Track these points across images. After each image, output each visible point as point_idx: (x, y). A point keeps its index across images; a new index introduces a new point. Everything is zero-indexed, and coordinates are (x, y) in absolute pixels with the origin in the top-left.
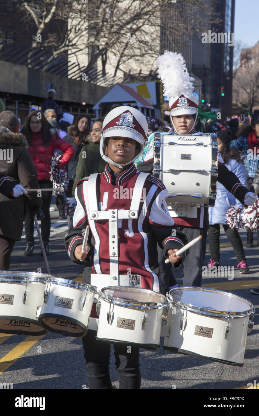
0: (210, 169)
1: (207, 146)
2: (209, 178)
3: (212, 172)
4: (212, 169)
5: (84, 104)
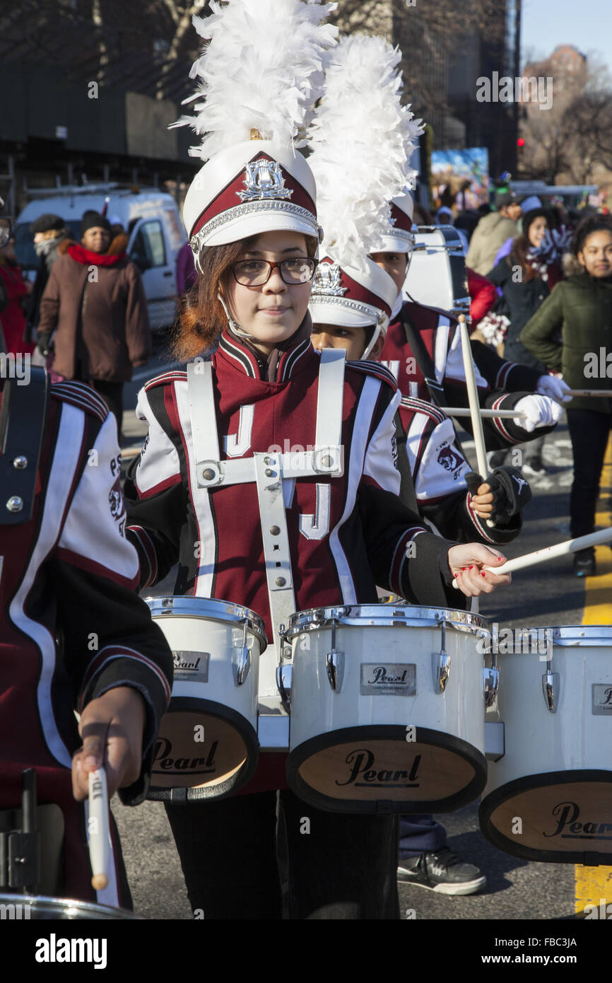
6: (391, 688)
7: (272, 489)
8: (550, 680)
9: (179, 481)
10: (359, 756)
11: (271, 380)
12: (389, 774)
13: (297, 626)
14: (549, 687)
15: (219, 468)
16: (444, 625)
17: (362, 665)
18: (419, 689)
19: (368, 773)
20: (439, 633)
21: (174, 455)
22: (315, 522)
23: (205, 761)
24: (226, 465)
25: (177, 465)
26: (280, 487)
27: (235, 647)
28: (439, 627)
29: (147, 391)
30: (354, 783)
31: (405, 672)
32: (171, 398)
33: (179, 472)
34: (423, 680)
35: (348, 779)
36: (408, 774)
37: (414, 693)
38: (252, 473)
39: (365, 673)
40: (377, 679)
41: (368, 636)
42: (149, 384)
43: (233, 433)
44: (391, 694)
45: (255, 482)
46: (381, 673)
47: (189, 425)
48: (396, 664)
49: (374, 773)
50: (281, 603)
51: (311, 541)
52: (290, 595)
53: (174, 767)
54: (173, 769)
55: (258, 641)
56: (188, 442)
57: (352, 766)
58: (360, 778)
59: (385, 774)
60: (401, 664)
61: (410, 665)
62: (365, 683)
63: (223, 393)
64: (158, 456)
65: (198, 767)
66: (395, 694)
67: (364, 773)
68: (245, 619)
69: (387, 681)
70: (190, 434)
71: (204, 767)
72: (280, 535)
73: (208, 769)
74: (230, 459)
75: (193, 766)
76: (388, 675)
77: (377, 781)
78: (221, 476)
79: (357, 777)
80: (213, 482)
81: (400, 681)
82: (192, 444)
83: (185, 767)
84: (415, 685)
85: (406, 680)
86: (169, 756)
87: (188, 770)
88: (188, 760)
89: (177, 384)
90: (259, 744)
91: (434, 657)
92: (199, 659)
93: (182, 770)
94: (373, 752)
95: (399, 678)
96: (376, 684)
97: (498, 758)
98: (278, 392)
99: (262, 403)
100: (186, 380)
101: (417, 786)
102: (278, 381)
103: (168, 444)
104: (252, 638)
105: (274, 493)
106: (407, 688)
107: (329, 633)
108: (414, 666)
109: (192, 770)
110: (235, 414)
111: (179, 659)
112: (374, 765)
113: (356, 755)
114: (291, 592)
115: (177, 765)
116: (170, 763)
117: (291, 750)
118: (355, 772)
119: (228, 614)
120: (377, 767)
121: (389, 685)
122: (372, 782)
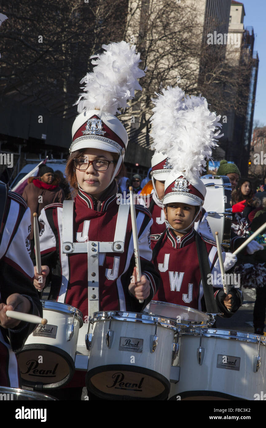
0: (223, 211)
1: (218, 187)
2: (222, 220)
3: (225, 215)
4: (226, 211)
5: (137, 165)
6: (132, 349)
7: (94, 256)
8: (200, 350)
9: (55, 250)
10: (118, 375)
11: (98, 210)
12: (130, 384)
13: (96, 318)
14: (200, 353)
15: (72, 245)
16: (157, 323)
17: (121, 338)
18: (144, 350)
19: (121, 383)
20: (154, 327)
21: (54, 239)
22: (112, 273)
23: (52, 372)
24: (75, 245)
25: (55, 243)
26: (97, 256)
27: (69, 324)
28: (155, 324)
29: (45, 210)
30: (114, 387)
31: (139, 342)
32: (55, 214)
33: (55, 246)
34: (146, 346)
35: (112, 385)
36: (138, 385)
37: (141, 352)
38: (86, 249)
39: (122, 341)
40: (126, 344)
41: (125, 325)
42: (46, 207)
43: (80, 232)
44: (131, 351)
45: (87, 253)
46: (128, 341)
47: (61, 226)
48: (135, 339)
49: (124, 384)
50: (93, 306)
51: (110, 280)
52: (97, 303)
53: (38, 373)
54: (38, 374)
55: (79, 323)
56: (60, 233)
57: (114, 379)
58: (117, 385)
59: (128, 385)
60: (137, 339)
61: (141, 339)
62: (121, 345)
63: (77, 214)
64: (47, 239)
65: (49, 374)
66: (133, 351)
67: (119, 383)
68: (74, 312)
69: (130, 345)
70: (62, 230)
71: (51, 374)
72: (95, 277)
73: (53, 375)
74: (78, 242)
75: (47, 373)
76: (131, 343)
77: (124, 387)
78: (73, 249)
79: (116, 384)
80: (69, 251)
81: (136, 346)
82: (62, 235)
83: (43, 373)
84: (142, 348)
85: (139, 345)
86: (37, 368)
87: (44, 375)
88: (45, 371)
89: (59, 209)
90: (75, 367)
91: (151, 337)
92: (53, 328)
93: (41, 375)
94: (124, 374)
95: (136, 345)
96: (126, 346)
97: (176, 382)
98: (100, 216)
99: (93, 219)
100: (62, 207)
101: (141, 391)
102: (101, 211)
103: (52, 233)
104: (76, 321)
105: (95, 258)
106: (139, 349)
107: (109, 323)
108: (143, 340)
109: (46, 375)
110: (82, 224)
111: (44, 327)
112: (124, 380)
113: (117, 375)
114: (98, 301)
115: (40, 373)
116: (37, 372)
117: (88, 371)
118: (115, 382)
119: (67, 310)
120: (125, 381)
121: (131, 347)
122: (122, 387)
